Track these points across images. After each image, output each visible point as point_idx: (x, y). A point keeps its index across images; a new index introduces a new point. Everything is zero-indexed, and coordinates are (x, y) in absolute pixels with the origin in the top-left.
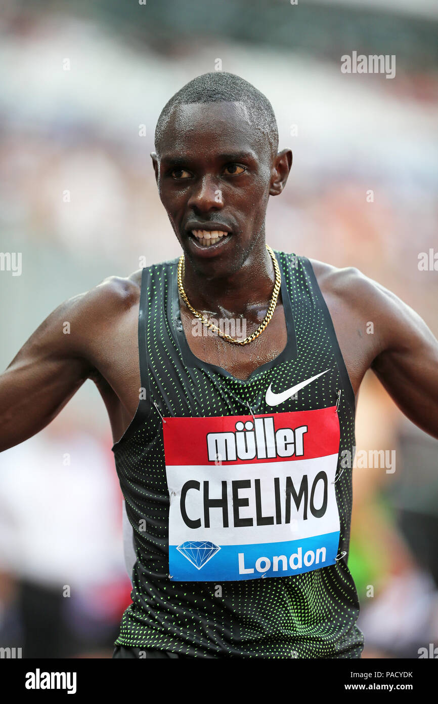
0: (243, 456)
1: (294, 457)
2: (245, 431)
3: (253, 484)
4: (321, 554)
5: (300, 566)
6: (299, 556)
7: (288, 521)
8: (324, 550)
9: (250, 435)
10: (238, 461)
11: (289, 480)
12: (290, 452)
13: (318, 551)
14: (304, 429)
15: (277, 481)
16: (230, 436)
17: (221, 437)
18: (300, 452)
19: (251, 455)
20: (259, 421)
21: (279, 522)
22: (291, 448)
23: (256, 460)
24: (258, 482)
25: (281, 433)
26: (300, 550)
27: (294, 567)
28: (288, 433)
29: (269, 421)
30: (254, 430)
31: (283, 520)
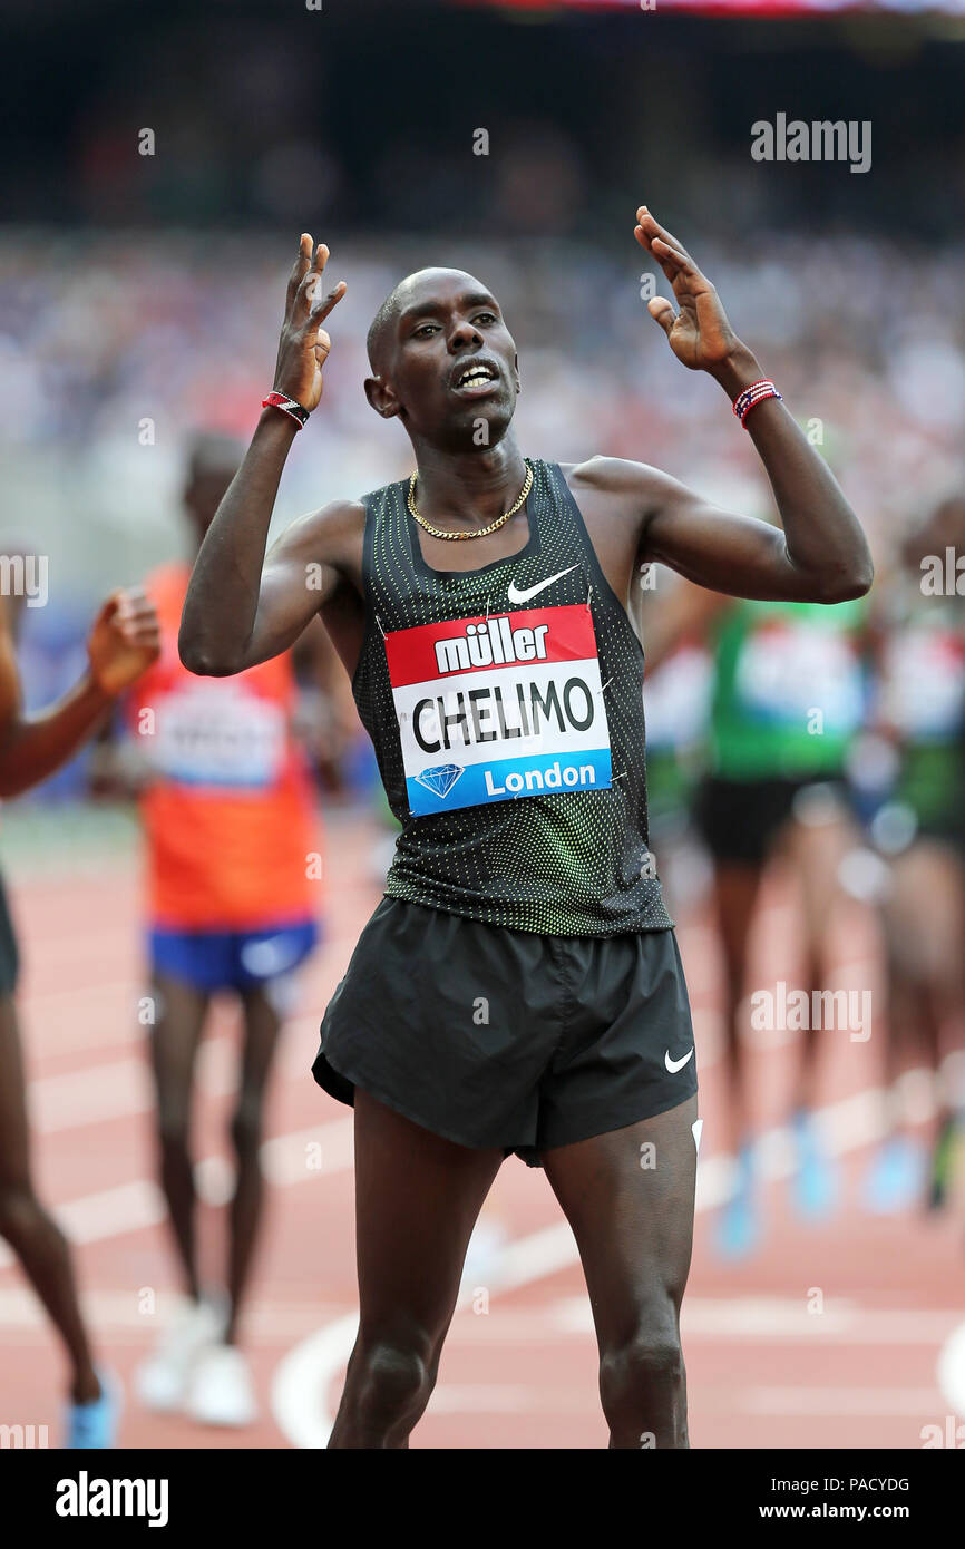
0: (478, 662)
1: (536, 660)
2: (477, 634)
3: (492, 693)
4: (587, 772)
5: (558, 783)
6: (557, 771)
7: (537, 732)
8: (591, 769)
9: (484, 639)
10: (473, 669)
11: (533, 685)
12: (531, 655)
13: (583, 770)
14: (544, 629)
15: (519, 687)
16: (461, 642)
17: (450, 644)
18: (542, 654)
19: (487, 661)
20: (493, 624)
21: (527, 734)
22: (531, 650)
23: (493, 666)
24: (497, 690)
25: (519, 634)
26: (556, 765)
27: (551, 785)
28: (527, 633)
29: (505, 622)
30: (488, 632)
31: (531, 731)
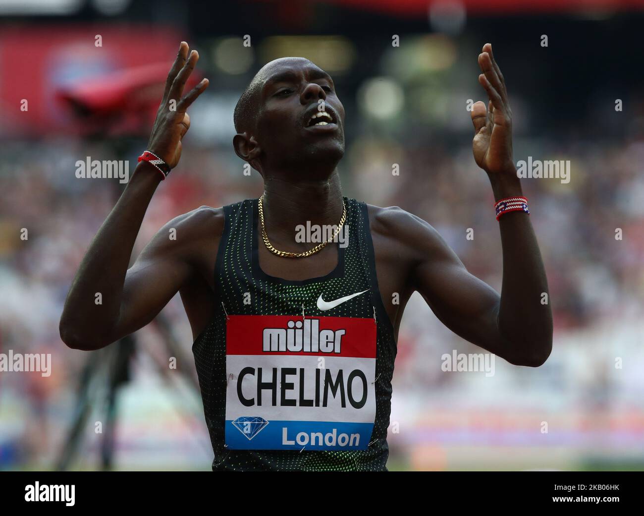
0: (292, 348)
1: (333, 354)
2: (295, 328)
3: (298, 372)
4: (355, 439)
5: (334, 444)
6: (334, 436)
7: (325, 405)
8: (358, 436)
9: (299, 332)
10: (288, 352)
11: (328, 371)
12: (330, 349)
13: (353, 436)
14: (343, 332)
15: (318, 371)
16: (282, 332)
17: (275, 332)
18: (338, 350)
19: (298, 348)
20: (307, 322)
21: (318, 405)
22: (331, 345)
23: (302, 353)
24: (302, 371)
25: (325, 333)
26: (335, 431)
27: (328, 444)
28: (330, 333)
29: (316, 323)
30: (302, 328)
31: (321, 403)
